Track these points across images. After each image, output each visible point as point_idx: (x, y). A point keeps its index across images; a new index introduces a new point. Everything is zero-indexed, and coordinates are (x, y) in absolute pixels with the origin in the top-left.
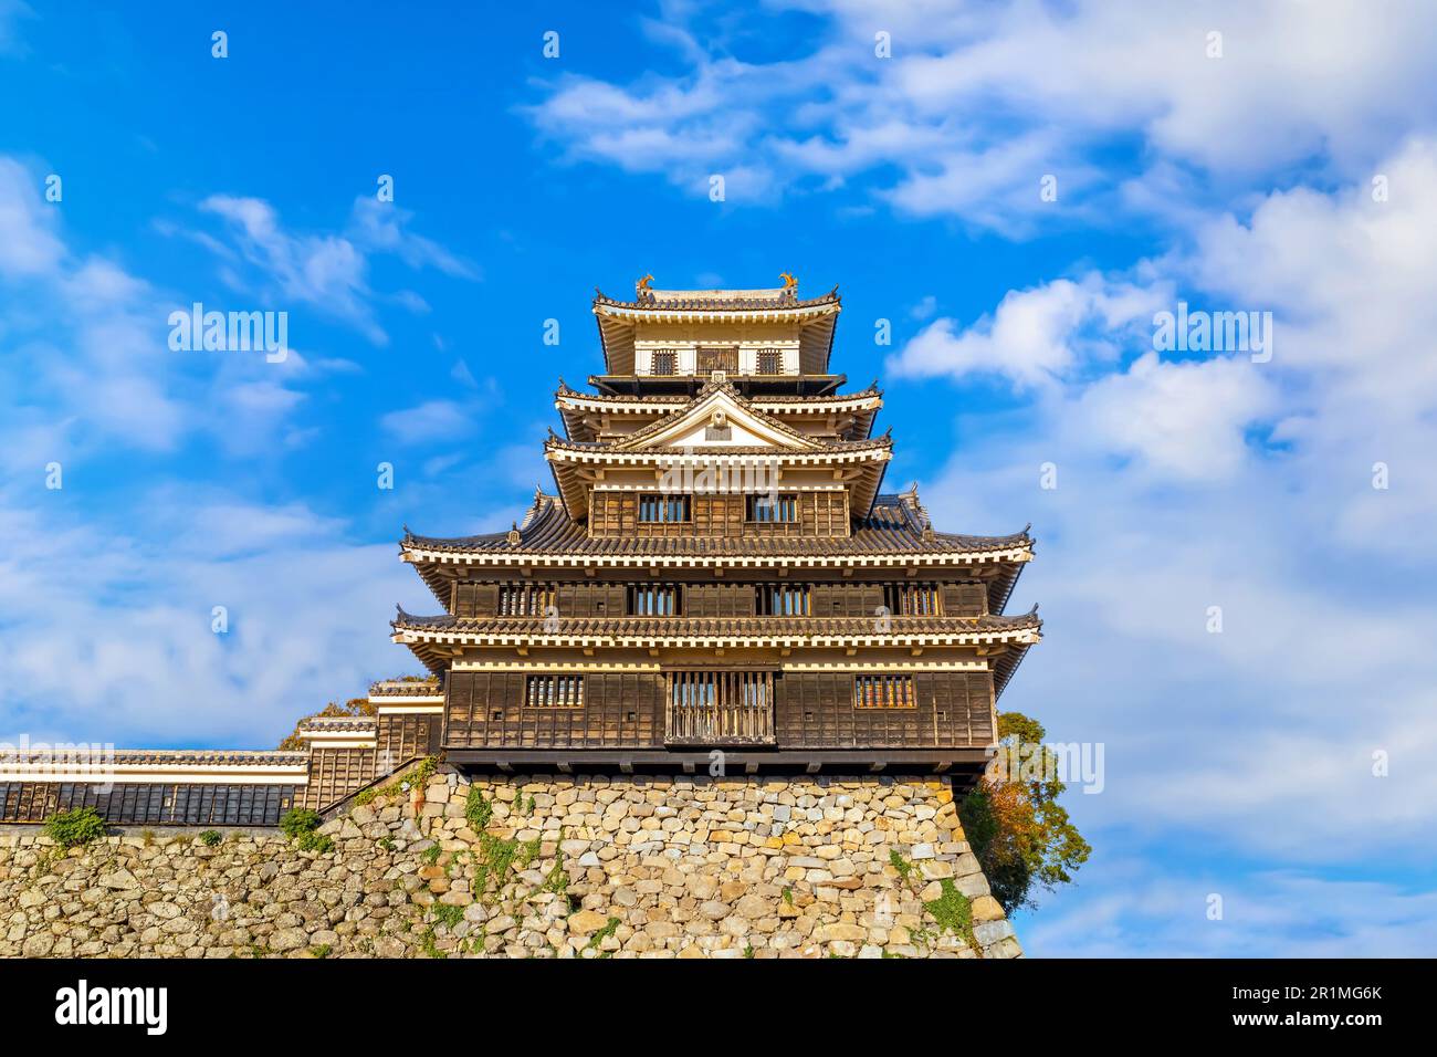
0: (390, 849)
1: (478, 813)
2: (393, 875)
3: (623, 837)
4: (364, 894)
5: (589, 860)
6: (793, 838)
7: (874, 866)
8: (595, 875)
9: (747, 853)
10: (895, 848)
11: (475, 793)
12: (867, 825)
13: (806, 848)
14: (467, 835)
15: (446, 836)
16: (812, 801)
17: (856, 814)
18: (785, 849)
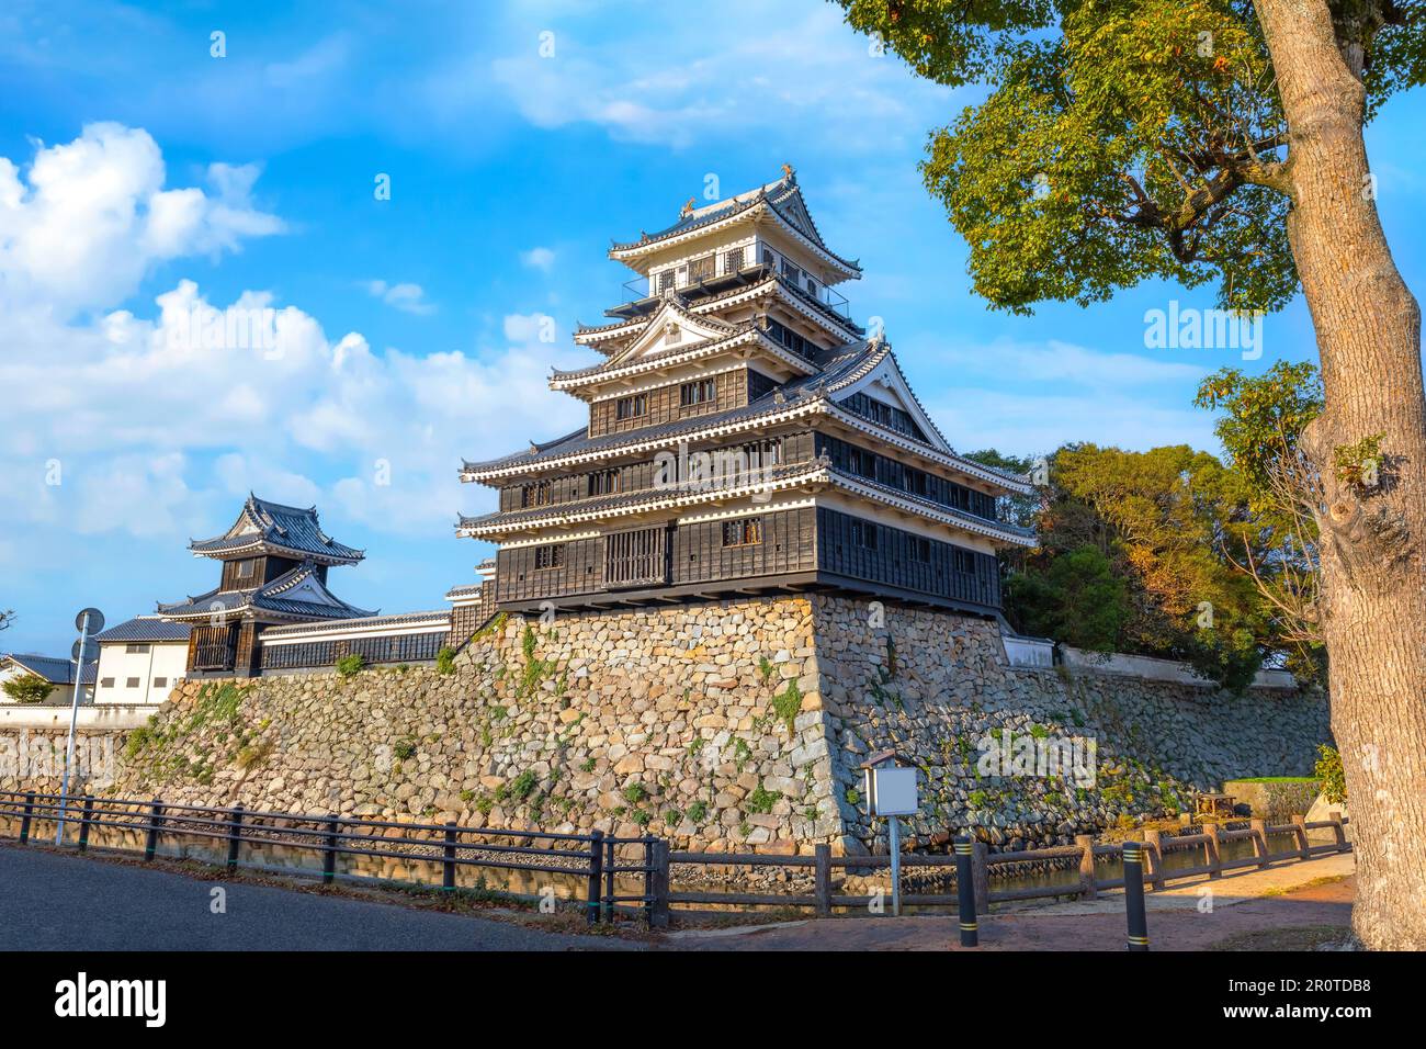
0: (483, 670)
1: (530, 641)
2: (480, 688)
3: (604, 655)
4: (465, 700)
5: (582, 673)
6: (702, 650)
7: (749, 670)
8: (583, 684)
9: (674, 662)
10: (765, 655)
11: (529, 630)
12: (749, 638)
13: (709, 658)
14: (523, 658)
15: (511, 660)
16: (717, 621)
17: (743, 629)
18: (697, 659)
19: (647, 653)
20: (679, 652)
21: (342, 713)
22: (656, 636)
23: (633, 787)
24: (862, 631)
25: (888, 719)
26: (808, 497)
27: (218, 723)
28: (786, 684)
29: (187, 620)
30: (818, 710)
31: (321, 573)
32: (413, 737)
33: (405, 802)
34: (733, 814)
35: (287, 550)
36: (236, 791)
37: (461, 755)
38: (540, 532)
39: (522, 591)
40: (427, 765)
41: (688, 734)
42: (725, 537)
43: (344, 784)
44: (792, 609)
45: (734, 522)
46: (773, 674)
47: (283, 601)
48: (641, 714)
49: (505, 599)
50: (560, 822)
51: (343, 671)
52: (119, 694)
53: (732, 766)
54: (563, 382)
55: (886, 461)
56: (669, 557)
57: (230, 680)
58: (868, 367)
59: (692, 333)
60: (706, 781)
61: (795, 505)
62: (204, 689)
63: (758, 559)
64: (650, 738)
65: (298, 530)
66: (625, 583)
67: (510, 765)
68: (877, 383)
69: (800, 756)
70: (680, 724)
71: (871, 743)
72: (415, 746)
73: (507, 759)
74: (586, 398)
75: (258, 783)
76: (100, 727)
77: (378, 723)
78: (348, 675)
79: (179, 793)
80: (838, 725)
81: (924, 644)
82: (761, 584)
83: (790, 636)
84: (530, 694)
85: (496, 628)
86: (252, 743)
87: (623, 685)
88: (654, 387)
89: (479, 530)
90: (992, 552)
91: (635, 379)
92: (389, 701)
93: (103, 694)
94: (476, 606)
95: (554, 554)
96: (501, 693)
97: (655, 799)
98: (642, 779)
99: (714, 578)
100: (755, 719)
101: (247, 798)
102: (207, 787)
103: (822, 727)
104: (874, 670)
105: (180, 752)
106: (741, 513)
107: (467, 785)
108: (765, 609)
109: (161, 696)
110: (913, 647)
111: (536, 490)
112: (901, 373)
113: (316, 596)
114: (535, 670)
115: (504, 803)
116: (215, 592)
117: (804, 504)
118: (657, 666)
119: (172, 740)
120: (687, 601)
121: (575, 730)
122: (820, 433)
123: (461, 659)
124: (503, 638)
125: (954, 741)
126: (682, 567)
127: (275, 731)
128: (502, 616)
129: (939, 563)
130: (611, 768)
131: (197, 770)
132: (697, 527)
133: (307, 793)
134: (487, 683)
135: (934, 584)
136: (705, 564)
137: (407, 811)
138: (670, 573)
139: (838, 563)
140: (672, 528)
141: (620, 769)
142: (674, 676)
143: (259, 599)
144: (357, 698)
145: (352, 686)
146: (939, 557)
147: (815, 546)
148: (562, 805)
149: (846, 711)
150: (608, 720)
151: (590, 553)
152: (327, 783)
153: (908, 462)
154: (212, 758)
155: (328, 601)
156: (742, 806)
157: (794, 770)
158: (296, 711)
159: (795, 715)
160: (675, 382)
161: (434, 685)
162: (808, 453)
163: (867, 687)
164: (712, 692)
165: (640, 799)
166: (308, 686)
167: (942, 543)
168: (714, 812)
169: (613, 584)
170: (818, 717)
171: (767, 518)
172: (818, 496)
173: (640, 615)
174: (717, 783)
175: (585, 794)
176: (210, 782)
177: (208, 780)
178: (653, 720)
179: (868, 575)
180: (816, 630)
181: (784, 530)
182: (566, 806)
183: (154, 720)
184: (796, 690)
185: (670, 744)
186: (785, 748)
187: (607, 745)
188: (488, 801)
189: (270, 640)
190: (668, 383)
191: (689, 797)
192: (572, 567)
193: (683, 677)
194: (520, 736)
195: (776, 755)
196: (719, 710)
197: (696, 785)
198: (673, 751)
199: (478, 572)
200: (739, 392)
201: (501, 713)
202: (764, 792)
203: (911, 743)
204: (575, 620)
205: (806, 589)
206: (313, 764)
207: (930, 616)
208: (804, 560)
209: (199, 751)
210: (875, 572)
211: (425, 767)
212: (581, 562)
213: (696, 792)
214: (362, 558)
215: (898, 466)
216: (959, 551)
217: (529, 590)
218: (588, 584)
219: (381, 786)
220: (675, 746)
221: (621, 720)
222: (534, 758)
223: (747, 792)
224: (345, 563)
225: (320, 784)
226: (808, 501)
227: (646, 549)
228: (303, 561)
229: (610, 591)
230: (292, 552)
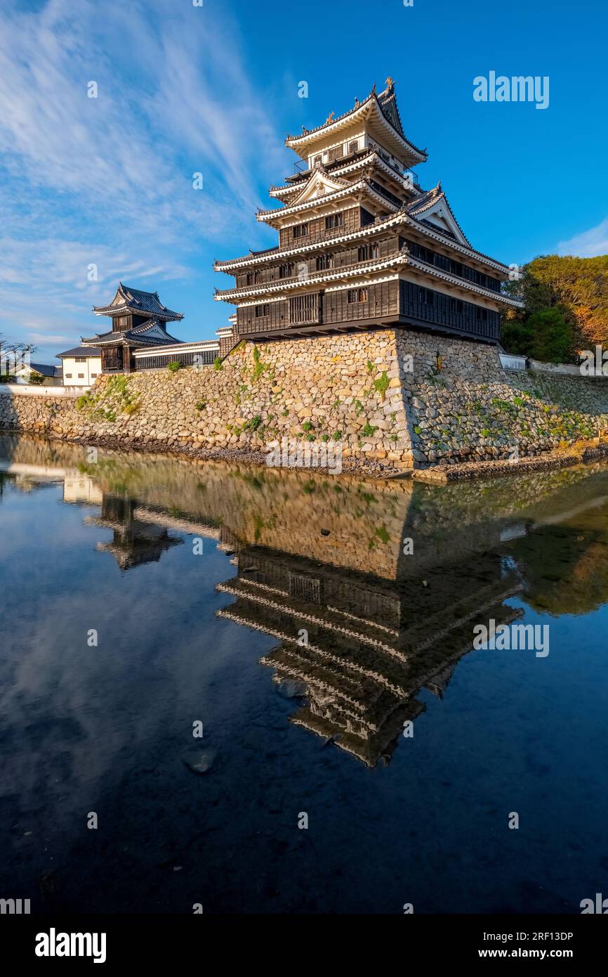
0: (235, 368)
1: (257, 354)
2: (234, 377)
3: (292, 360)
4: (228, 383)
5: (282, 369)
6: (339, 358)
7: (362, 367)
8: (282, 374)
9: (326, 364)
10: (370, 360)
11: (256, 348)
12: (362, 351)
13: (342, 362)
14: (254, 363)
15: (248, 363)
16: (346, 343)
17: (359, 347)
18: (337, 362)
19: (313, 359)
20: (328, 359)
21: (172, 389)
22: (317, 351)
23: (307, 424)
24: (423, 348)
25: (437, 393)
26: (393, 274)
27: (118, 394)
28: (381, 374)
29: (98, 346)
30: (399, 387)
31: (162, 324)
32: (205, 400)
33: (202, 430)
34: (354, 437)
35: (141, 312)
36: (126, 425)
37: (226, 408)
38: (257, 297)
39: (250, 329)
40: (211, 413)
41: (333, 398)
42: (349, 299)
43: (174, 422)
44: (384, 337)
45: (354, 290)
46: (374, 369)
47: (143, 337)
48: (310, 389)
49: (242, 333)
50: (273, 440)
51: (171, 369)
52: (74, 381)
53: (354, 414)
54: (264, 216)
55: (440, 256)
56: (321, 309)
57: (122, 374)
58: (431, 204)
59: (330, 186)
60: (342, 421)
61: (386, 279)
62: (110, 378)
63: (366, 310)
64: (315, 400)
65: (148, 303)
66: (300, 323)
67: (249, 413)
68: (435, 215)
69: (388, 409)
70: (329, 393)
71: (428, 404)
72: (206, 404)
73: (248, 410)
74: (277, 227)
75: (135, 421)
76: (68, 396)
77: (188, 394)
78: (174, 371)
79: (101, 426)
80: (409, 394)
81: (457, 356)
82: (368, 323)
83: (383, 350)
84: (258, 379)
85: (241, 348)
86: (132, 403)
87: (302, 375)
88: (311, 219)
89: (225, 296)
90: (497, 311)
91: (302, 214)
92: (193, 383)
93: (67, 381)
94: (231, 337)
95: (264, 309)
96: (244, 379)
97: (317, 430)
98: (311, 420)
99: (344, 320)
100: (365, 391)
101: (131, 428)
102: (113, 423)
103: (401, 396)
104: (429, 368)
105: (101, 407)
106: (357, 285)
107: (230, 422)
108: (370, 337)
109: (93, 381)
110: (451, 357)
111: (254, 276)
112: (450, 209)
113: (161, 335)
114: (260, 368)
115: (247, 431)
116: (111, 333)
117: (391, 278)
118: (318, 366)
119: (97, 402)
120: (331, 333)
121: (279, 396)
122: (402, 238)
123: (225, 363)
124: (244, 353)
125: (472, 404)
126: (328, 317)
127: (143, 398)
128: (243, 342)
129: (467, 314)
130: (296, 414)
131: (108, 415)
132: (335, 293)
133: (157, 426)
134: (238, 374)
135: (464, 326)
136: (339, 313)
137: (202, 434)
138: (322, 318)
139: (411, 311)
140: (322, 294)
141: (300, 415)
142: (326, 370)
143: (128, 335)
144: (179, 382)
145: (176, 376)
146: (467, 311)
147: (398, 301)
148: (273, 432)
149: (413, 388)
150: (294, 392)
151: (282, 309)
152: (166, 421)
153: (452, 257)
154: (115, 410)
155: (167, 338)
156: (359, 433)
157: (385, 416)
158: (152, 388)
159: (386, 389)
160: (322, 216)
161: (214, 375)
162: (394, 249)
163: (425, 376)
164: (344, 378)
165: (310, 429)
166: (157, 377)
167: (469, 303)
168: (345, 436)
169: (293, 324)
170: (398, 390)
171: (371, 288)
172: (400, 273)
173: (309, 340)
174: (347, 422)
175: (284, 427)
176: (114, 421)
177: (113, 420)
178: (316, 392)
179: (428, 318)
180: (397, 347)
181: (380, 294)
182: (275, 432)
183: (89, 393)
184: (386, 377)
185: (324, 403)
186: (380, 406)
187: (294, 404)
188: (239, 430)
189: (139, 355)
190: (318, 217)
191: (333, 428)
192: (273, 316)
193: (330, 371)
194: (253, 399)
195: (375, 409)
196: (347, 387)
197: (336, 423)
198: (325, 406)
199: (230, 320)
200: (356, 220)
201: (245, 388)
202: (369, 426)
203: (449, 404)
204: (278, 343)
205: (392, 325)
206: (160, 412)
207: (460, 342)
208: (392, 309)
209: (109, 407)
210: (432, 317)
211: (210, 414)
212: (278, 313)
213: (337, 427)
214: (182, 318)
215: (447, 260)
216: (479, 308)
217: (253, 328)
218: (282, 324)
219: (191, 423)
220: (326, 404)
221: (300, 391)
222: (260, 410)
223: (362, 426)
224: (174, 320)
225: (163, 421)
226: (394, 276)
227: (310, 306)
228: (152, 318)
229: (293, 327)
230: (145, 313)
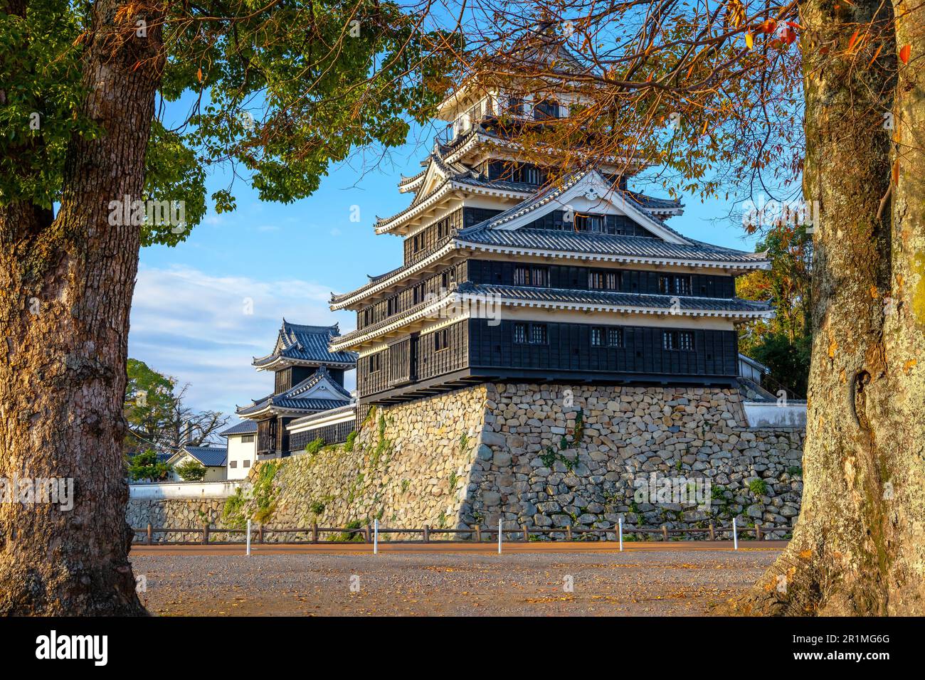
1: (383, 425)
3: (409, 434)
5: (400, 448)
9: (434, 439)
11: (383, 416)
12: (462, 418)
13: (446, 434)
14: (379, 438)
15: (374, 440)
16: (451, 406)
17: (461, 412)
18: (442, 435)
19: (425, 432)
20: (436, 431)
24: (547, 408)
35: (303, 361)
38: (371, 344)
47: (302, 400)
51: (313, 451)
55: (563, 269)
57: (273, 460)
62: (263, 467)
74: (402, 235)
76: (225, 497)
78: (315, 454)
85: (372, 416)
88: (427, 225)
91: (421, 221)
93: (229, 473)
96: (366, 465)
104: (555, 439)
116: (271, 396)
119: (244, 504)
123: (356, 440)
124: (373, 424)
128: (374, 406)
134: (362, 457)
135: (631, 365)
142: (432, 449)
143: (281, 400)
144: (314, 471)
145: (314, 462)
147: (468, 349)
153: (597, 265)
158: (292, 481)
160: (436, 221)
161: (343, 460)
163: (540, 453)
166: (300, 463)
173: (424, 403)
183: (239, 491)
189: (295, 429)
190: (433, 222)
210: (546, 361)
228: (318, 369)
230: (308, 362)
